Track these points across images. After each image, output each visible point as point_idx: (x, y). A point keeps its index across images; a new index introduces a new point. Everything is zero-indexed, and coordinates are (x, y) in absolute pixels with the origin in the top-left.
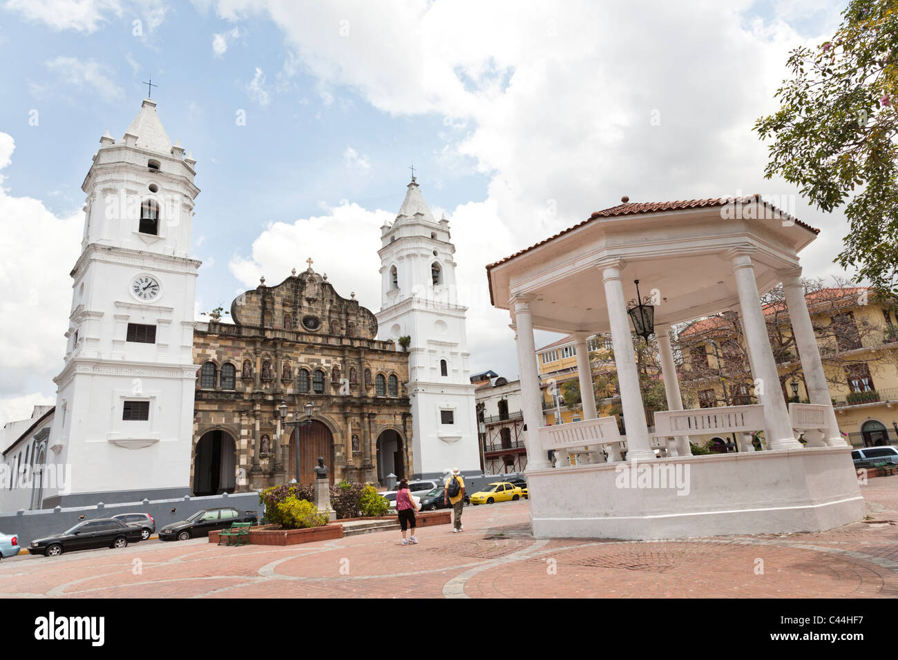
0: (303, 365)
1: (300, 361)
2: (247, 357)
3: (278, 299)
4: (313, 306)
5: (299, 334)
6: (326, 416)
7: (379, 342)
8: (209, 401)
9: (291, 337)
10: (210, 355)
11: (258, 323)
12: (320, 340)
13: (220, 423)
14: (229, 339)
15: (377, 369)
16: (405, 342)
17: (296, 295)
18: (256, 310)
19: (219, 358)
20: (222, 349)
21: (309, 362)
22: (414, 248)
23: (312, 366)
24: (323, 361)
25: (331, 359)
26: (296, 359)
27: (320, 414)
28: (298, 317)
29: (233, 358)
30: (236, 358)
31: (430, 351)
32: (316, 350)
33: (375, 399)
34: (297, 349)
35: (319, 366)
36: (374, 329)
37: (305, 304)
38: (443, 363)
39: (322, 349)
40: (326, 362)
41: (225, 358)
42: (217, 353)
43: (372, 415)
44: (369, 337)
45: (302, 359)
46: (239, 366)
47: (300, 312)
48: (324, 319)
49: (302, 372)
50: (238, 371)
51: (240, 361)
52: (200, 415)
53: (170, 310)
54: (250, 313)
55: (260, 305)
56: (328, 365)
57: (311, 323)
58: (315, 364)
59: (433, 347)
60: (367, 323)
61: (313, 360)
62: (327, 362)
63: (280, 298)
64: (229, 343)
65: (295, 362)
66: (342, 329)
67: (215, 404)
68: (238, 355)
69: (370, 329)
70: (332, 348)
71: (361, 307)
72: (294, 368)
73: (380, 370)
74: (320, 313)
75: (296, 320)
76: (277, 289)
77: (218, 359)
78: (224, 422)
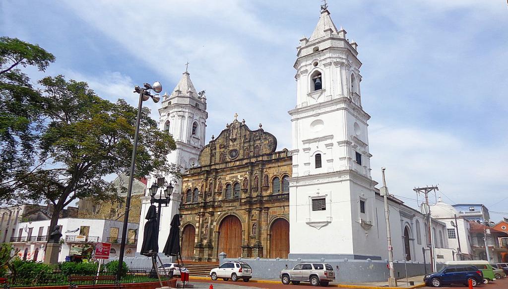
0: (228, 182)
2: (203, 183)
3: (218, 146)
4: (235, 143)
5: (227, 163)
6: (237, 212)
9: (223, 166)
10: (189, 186)
11: (208, 163)
12: (238, 163)
13: (190, 220)
14: (196, 175)
15: (273, 174)
17: (227, 139)
18: (208, 156)
20: (194, 181)
21: (231, 179)
24: (239, 177)
25: (244, 173)
26: (225, 179)
27: (235, 211)
29: (198, 185)
31: (304, 150)
32: (236, 171)
33: (271, 196)
34: (226, 173)
37: (231, 143)
38: (318, 158)
39: (238, 169)
40: (240, 176)
42: (192, 184)
43: (268, 208)
45: (228, 177)
46: (200, 189)
47: (228, 149)
48: (240, 149)
49: (229, 186)
50: (199, 191)
51: (200, 186)
54: (206, 159)
56: (242, 178)
57: (234, 154)
58: (235, 179)
59: (307, 146)
60: (267, 142)
61: (233, 177)
64: (197, 178)
66: (251, 152)
68: (200, 183)
72: (223, 184)
74: (238, 146)
75: (226, 154)
76: (217, 140)
77: (192, 187)
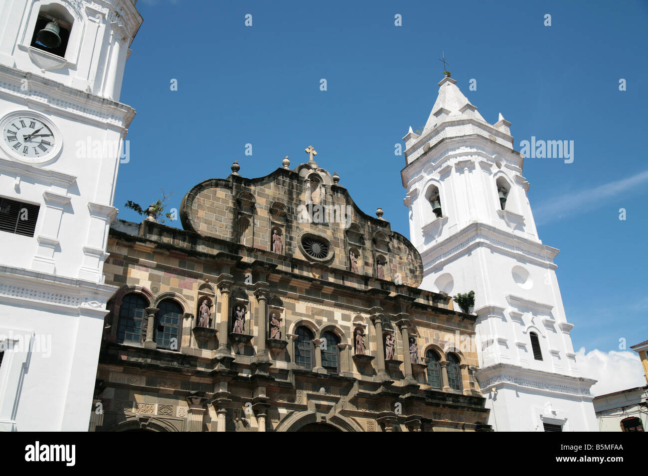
0: (304, 319)
1: (297, 310)
2: (206, 291)
3: (261, 202)
5: (295, 263)
7: (428, 295)
8: (130, 367)
9: (284, 267)
10: (138, 281)
11: (227, 235)
12: (331, 278)
13: (149, 414)
14: (175, 256)
15: (427, 340)
16: (467, 301)
17: (291, 199)
18: (221, 213)
19: (155, 289)
20: (161, 273)
21: (313, 315)
22: (466, 154)
23: (320, 322)
24: (338, 316)
25: (351, 313)
26: (292, 308)
28: (293, 235)
29: (181, 292)
30: (186, 292)
31: (512, 316)
32: (325, 296)
33: (429, 392)
34: (293, 289)
35: (333, 324)
36: (418, 272)
38: (534, 338)
39: (333, 296)
40: (343, 318)
41: (164, 289)
42: (151, 278)
44: (410, 283)
45: (302, 307)
46: (190, 307)
47: (297, 227)
48: (337, 244)
49: (301, 331)
50: (188, 316)
51: (192, 298)
52: (110, 393)
53: (70, 183)
54: (213, 217)
55: (231, 205)
56: (346, 324)
57: (316, 248)
58: (325, 319)
59: (516, 309)
60: (405, 260)
61: (321, 312)
62: (345, 318)
63: (264, 200)
64: (173, 264)
65: (290, 312)
66: (366, 264)
67: (141, 375)
68: (190, 288)
69: (412, 271)
70: (353, 294)
71: (395, 233)
72: (288, 322)
73: (431, 342)
74: (329, 232)
75: (291, 238)
76: (259, 185)
77: (152, 289)
78: (156, 414)
